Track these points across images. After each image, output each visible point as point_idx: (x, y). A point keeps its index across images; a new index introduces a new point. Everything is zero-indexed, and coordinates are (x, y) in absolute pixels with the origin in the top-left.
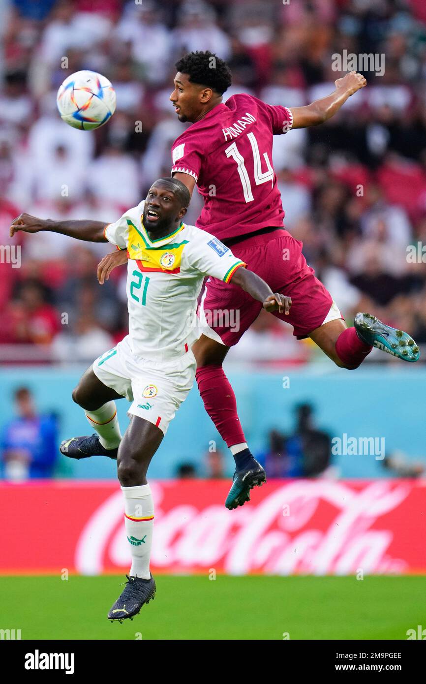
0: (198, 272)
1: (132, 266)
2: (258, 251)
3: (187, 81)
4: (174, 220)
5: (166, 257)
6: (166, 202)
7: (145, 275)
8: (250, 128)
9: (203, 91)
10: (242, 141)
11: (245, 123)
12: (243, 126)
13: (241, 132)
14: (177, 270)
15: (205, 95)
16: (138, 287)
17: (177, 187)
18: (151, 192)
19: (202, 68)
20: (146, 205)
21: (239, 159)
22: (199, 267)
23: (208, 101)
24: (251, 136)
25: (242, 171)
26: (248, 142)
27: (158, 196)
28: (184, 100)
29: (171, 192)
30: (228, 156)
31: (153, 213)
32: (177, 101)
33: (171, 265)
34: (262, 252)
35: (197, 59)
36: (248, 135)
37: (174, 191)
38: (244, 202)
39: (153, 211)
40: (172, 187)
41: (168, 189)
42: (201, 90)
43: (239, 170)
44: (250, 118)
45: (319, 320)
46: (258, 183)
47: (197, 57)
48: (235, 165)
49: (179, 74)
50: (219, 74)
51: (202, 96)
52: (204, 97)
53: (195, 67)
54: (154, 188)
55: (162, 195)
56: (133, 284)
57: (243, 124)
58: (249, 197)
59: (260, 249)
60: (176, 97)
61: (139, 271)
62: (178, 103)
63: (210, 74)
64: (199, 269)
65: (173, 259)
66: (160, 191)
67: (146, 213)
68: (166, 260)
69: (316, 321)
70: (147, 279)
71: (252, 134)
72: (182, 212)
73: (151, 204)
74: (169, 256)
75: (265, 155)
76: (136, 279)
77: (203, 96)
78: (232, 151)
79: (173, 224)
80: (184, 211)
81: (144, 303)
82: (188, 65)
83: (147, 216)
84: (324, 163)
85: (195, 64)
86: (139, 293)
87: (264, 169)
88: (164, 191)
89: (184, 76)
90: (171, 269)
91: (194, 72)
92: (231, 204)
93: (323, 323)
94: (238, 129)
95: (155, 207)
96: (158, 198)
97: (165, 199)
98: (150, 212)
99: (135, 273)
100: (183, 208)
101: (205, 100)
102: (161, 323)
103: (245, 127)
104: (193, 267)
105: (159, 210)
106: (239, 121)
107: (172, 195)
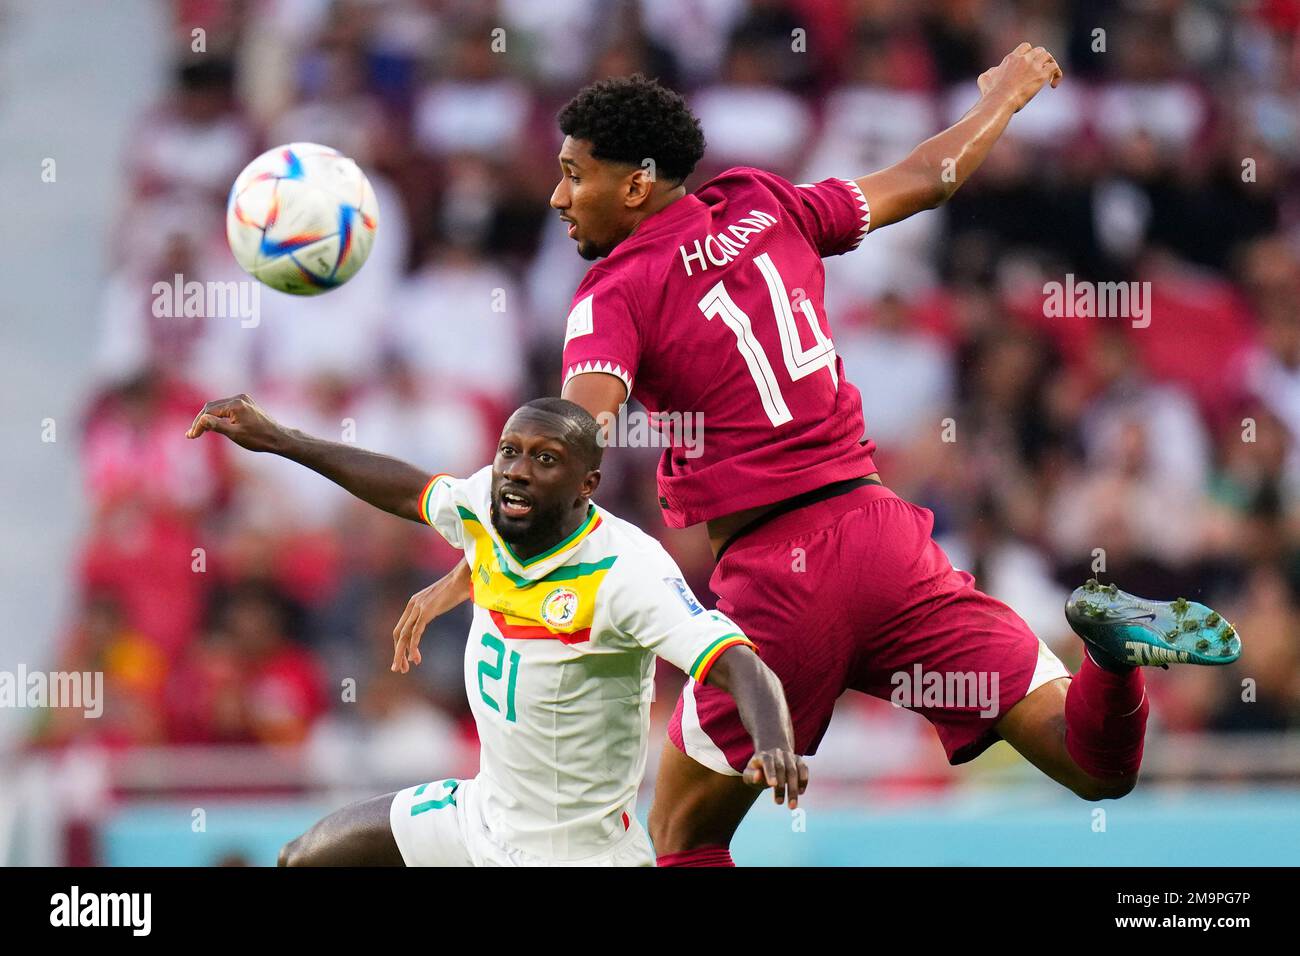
0: (634, 645)
1: (481, 624)
2: (820, 537)
3: (589, 156)
4: (571, 504)
5: (558, 599)
6: (546, 466)
7: (510, 645)
8: (760, 243)
9: (630, 178)
10: (741, 276)
11: (748, 231)
12: (743, 238)
13: (736, 253)
14: (582, 635)
15: (635, 188)
16: (496, 674)
17: (571, 423)
18: (504, 445)
19: (620, 122)
20: (496, 478)
21: (737, 320)
22: (637, 632)
23: (642, 204)
24: (764, 263)
25: (750, 349)
26: (757, 277)
27: (525, 452)
28: (584, 204)
29: (557, 439)
30: (709, 316)
31: (517, 498)
32: (570, 206)
33: (569, 619)
34: (829, 539)
35: (608, 101)
36: (757, 261)
37: (563, 437)
38: (769, 427)
39: (514, 494)
40: (559, 428)
41: (548, 434)
42: (624, 177)
43: (741, 347)
44: (761, 220)
45: (1015, 685)
46: (796, 375)
47: (608, 95)
48: (730, 337)
49: (568, 141)
50: (665, 134)
51: (628, 189)
52: (634, 193)
53: (605, 122)
54: (511, 434)
55: (534, 451)
56: (484, 668)
57: (742, 233)
58: (779, 413)
59: (825, 534)
60: (566, 197)
61: (497, 634)
62: (572, 213)
63: (643, 136)
64: (637, 638)
65: (573, 604)
66: (528, 439)
67: (498, 499)
68: (555, 608)
69: (1011, 688)
70: (515, 657)
71: (765, 256)
72: (589, 483)
73: (506, 477)
74: (566, 596)
75: (807, 307)
76: (490, 656)
77: (632, 190)
78: (717, 303)
79: (570, 514)
80: (593, 479)
81: (511, 716)
82: (586, 118)
83: (503, 506)
84: (987, 280)
85: (605, 114)
86: (498, 689)
87: (807, 342)
88: (537, 439)
89: (579, 143)
90: (569, 629)
91: (602, 134)
92: (733, 434)
93: (1029, 691)
94: (729, 247)
95: (519, 482)
96: (525, 459)
97: (541, 458)
98: (511, 497)
99: (488, 640)
100: (591, 473)
101: (636, 200)
102: (554, 765)
103: (747, 241)
104: (623, 631)
105: (531, 489)
106: (732, 228)
107: (558, 447)
